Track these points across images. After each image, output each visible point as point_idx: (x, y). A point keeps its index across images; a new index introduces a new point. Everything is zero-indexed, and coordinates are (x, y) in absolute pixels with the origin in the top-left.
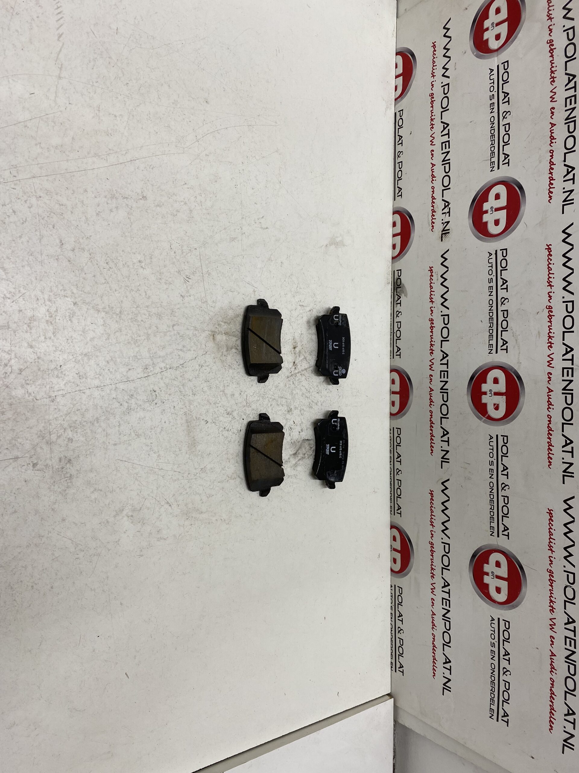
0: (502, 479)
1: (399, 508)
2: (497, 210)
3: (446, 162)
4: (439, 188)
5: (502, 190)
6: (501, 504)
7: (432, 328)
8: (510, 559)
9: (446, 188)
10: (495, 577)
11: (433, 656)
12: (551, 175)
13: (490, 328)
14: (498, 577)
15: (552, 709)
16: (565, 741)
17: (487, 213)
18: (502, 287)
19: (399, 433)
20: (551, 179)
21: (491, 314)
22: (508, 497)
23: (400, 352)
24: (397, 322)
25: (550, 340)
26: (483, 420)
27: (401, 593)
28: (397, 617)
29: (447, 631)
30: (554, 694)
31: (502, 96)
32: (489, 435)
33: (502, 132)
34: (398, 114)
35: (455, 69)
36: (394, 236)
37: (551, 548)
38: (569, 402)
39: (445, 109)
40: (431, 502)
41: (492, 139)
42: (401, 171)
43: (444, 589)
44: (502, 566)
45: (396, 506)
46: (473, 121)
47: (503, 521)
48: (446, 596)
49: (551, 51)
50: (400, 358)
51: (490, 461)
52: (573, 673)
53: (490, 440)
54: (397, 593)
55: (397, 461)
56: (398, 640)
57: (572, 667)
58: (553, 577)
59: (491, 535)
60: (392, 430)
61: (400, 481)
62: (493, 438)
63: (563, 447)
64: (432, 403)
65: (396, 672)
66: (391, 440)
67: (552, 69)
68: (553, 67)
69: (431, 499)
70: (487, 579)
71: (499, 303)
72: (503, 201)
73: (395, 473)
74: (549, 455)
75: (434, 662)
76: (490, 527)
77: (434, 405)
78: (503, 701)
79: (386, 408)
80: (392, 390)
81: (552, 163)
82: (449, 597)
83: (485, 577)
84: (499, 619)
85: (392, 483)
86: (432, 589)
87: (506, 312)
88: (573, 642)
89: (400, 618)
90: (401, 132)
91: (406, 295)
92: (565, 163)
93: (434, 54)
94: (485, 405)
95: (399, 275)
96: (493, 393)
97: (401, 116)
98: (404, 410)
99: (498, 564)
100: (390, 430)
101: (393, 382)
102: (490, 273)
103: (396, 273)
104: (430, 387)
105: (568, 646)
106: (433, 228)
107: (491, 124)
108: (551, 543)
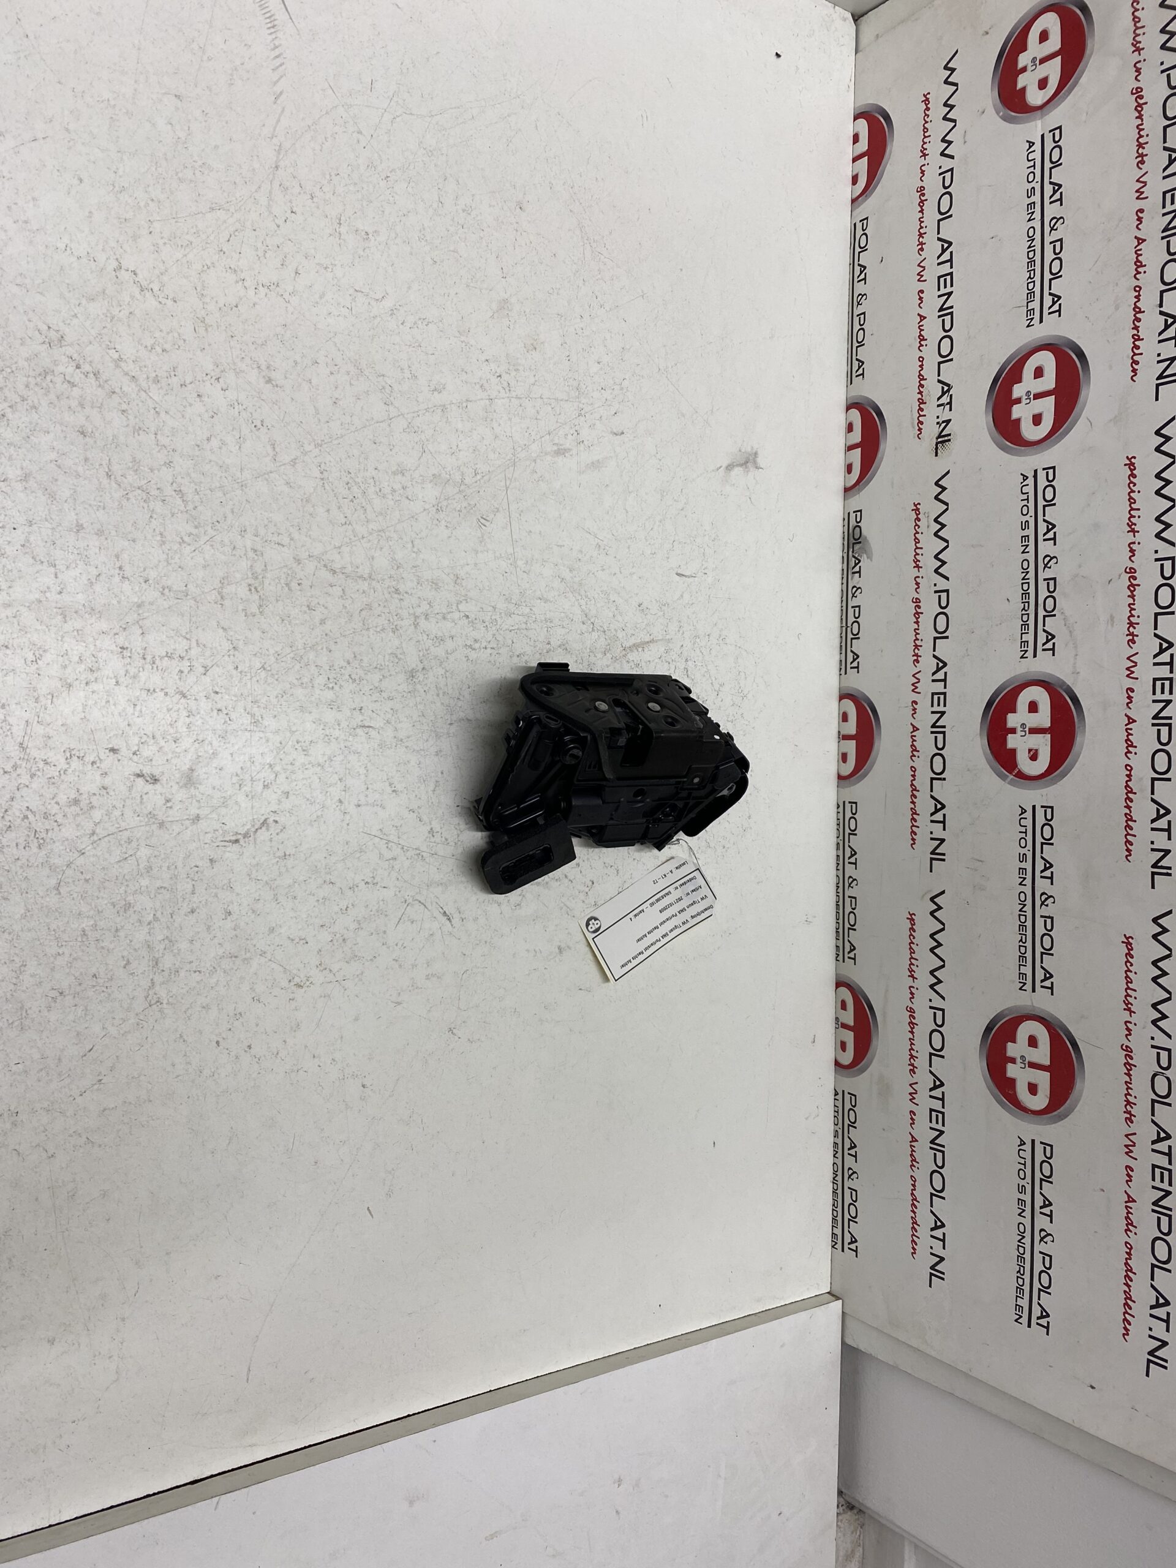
0: (1042, 885)
1: (853, 948)
2: (1037, 396)
3: (945, 311)
4: (932, 359)
5: (1047, 360)
6: (1040, 930)
7: (917, 614)
8: (1055, 1030)
9: (946, 359)
10: (1027, 1065)
11: (912, 1217)
12: (1136, 332)
13: (1024, 612)
14: (1032, 1065)
15: (1128, 1297)
16: (1151, 1353)
17: (1020, 403)
18: (1047, 537)
19: (854, 812)
20: (1137, 338)
21: (1025, 587)
22: (1052, 918)
23: (858, 662)
24: (853, 607)
25: (1131, 629)
26: (1009, 779)
27: (853, 1104)
28: (846, 1152)
29: (938, 1170)
30: (1131, 1271)
31: (1048, 190)
32: (1020, 806)
33: (1049, 255)
34: (859, 225)
35: (965, 142)
36: (850, 448)
37: (1129, 1006)
38: (1164, 740)
39: (945, 216)
40: (911, 935)
41: (1030, 269)
42: (863, 329)
43: (933, 1093)
44: (1040, 1043)
45: (847, 945)
46: (997, 236)
47: (1042, 962)
48: (936, 1106)
49: (1139, 107)
50: (858, 672)
51: (1020, 854)
52: (1166, 1231)
53: (1022, 816)
54: (848, 1106)
55: (849, 863)
56: (847, 1192)
57: (1164, 1220)
58: (1132, 1058)
59: (1020, 989)
60: (841, 806)
61: (855, 898)
62: (1026, 811)
63: (1153, 821)
64: (915, 753)
65: (843, 1251)
66: (838, 825)
67: (1140, 140)
68: (1141, 136)
69: (910, 929)
70: (1012, 1071)
71: (1041, 566)
72: (1049, 381)
73: (847, 885)
74: (1128, 837)
75: (913, 1228)
76: (1020, 973)
77: (918, 757)
78: (1040, 1290)
79: (830, 767)
80: (842, 733)
81: (1137, 310)
82: (943, 1107)
83: (1010, 1066)
84: (1033, 1141)
85: (841, 903)
86: (911, 1094)
87: (1052, 583)
88: (1166, 1173)
89: (852, 1152)
90: (864, 259)
91: (870, 557)
92: (1161, 309)
93: (926, 115)
94: (1013, 752)
95: (858, 520)
96: (1027, 729)
97: (863, 230)
98: (865, 768)
99: (1033, 1042)
100: (838, 807)
101: (845, 717)
102: (1025, 511)
103: (853, 516)
104: (912, 724)
105: (1158, 1183)
106: (921, 433)
107: (1028, 241)
108: (1128, 998)
